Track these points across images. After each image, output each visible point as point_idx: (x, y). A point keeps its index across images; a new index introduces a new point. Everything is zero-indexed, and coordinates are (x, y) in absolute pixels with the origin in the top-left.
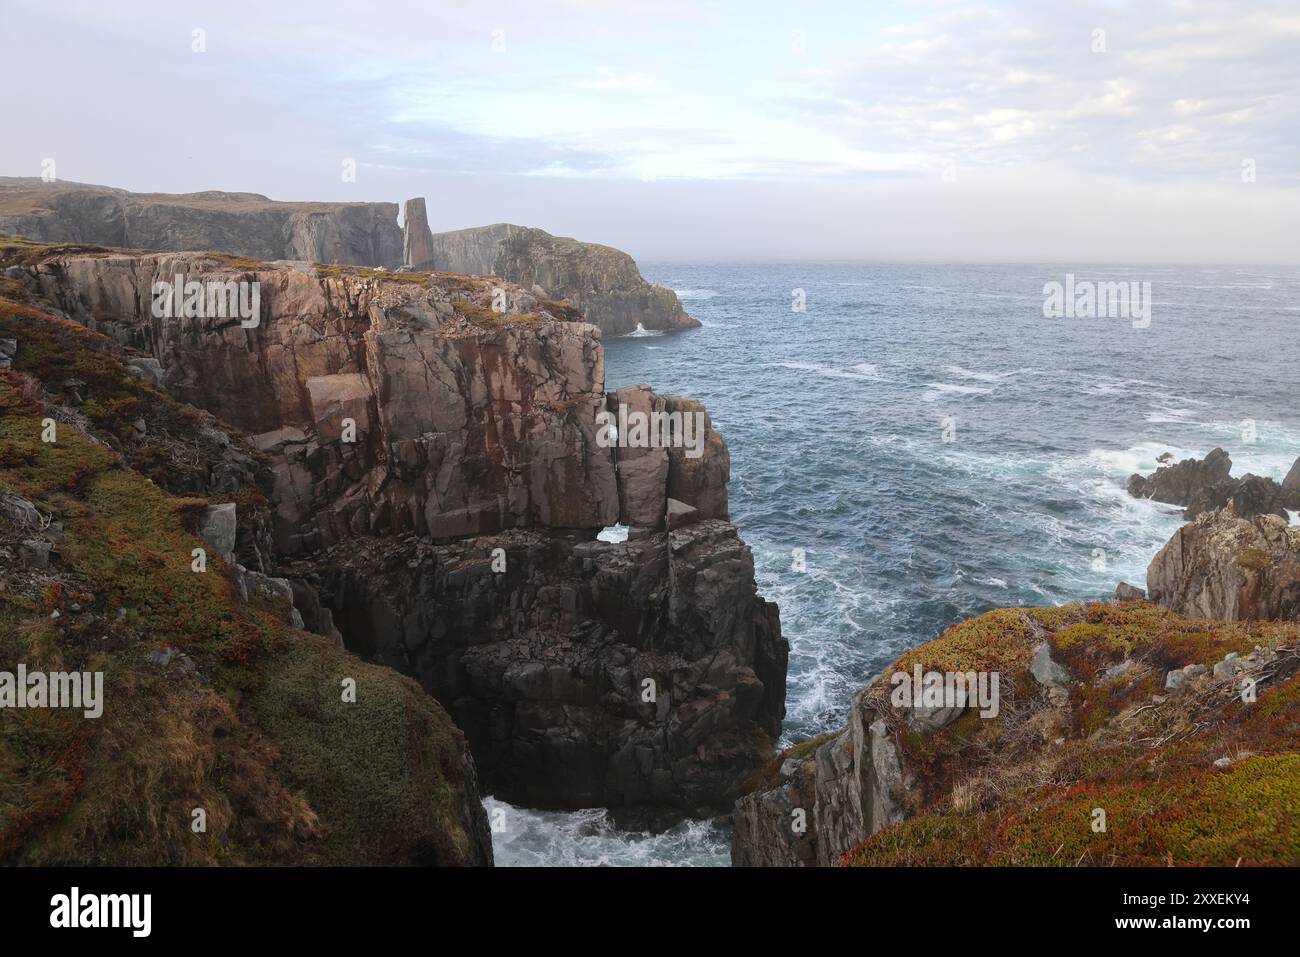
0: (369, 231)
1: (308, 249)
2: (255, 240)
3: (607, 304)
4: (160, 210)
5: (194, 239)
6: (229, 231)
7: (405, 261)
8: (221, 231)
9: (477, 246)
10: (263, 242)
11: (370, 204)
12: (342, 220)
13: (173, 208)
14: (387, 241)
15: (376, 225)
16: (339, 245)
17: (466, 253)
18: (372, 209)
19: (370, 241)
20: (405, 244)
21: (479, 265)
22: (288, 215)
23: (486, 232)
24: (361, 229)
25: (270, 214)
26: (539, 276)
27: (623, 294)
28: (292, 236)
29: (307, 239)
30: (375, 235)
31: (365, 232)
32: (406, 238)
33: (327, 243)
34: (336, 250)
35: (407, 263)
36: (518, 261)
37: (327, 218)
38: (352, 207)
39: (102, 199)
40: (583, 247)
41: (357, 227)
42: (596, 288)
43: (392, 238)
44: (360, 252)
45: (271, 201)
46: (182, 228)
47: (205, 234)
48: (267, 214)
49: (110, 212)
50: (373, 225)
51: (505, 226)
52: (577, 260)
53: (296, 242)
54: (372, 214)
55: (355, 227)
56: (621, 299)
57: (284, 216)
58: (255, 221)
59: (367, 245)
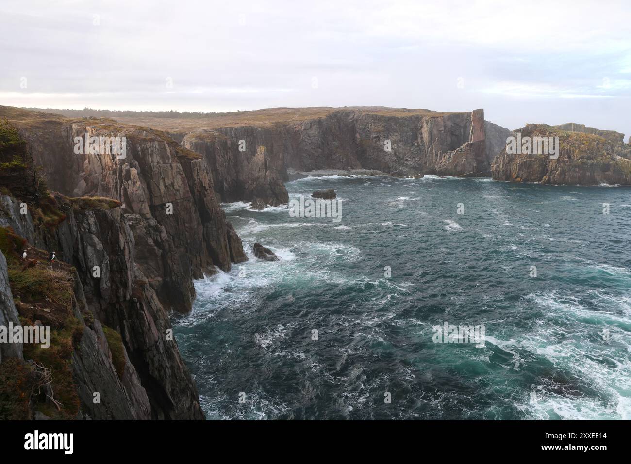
0: (462, 125)
1: (426, 133)
2: (406, 129)
4: (368, 116)
5: (378, 128)
6: (394, 125)
7: (469, 139)
8: (391, 125)
10: (409, 129)
12: (448, 120)
13: (373, 115)
15: (467, 122)
18: (466, 115)
19: (462, 130)
22: (422, 118)
24: (457, 125)
28: (421, 127)
29: (426, 128)
30: (466, 127)
31: (460, 126)
33: (434, 130)
34: (439, 134)
35: (470, 141)
37: (439, 119)
39: (350, 112)
44: (456, 135)
46: (374, 123)
47: (383, 126)
48: (413, 118)
49: (351, 117)
50: (465, 123)
53: (423, 130)
54: (465, 118)
55: (455, 123)
58: (407, 120)
59: (460, 132)
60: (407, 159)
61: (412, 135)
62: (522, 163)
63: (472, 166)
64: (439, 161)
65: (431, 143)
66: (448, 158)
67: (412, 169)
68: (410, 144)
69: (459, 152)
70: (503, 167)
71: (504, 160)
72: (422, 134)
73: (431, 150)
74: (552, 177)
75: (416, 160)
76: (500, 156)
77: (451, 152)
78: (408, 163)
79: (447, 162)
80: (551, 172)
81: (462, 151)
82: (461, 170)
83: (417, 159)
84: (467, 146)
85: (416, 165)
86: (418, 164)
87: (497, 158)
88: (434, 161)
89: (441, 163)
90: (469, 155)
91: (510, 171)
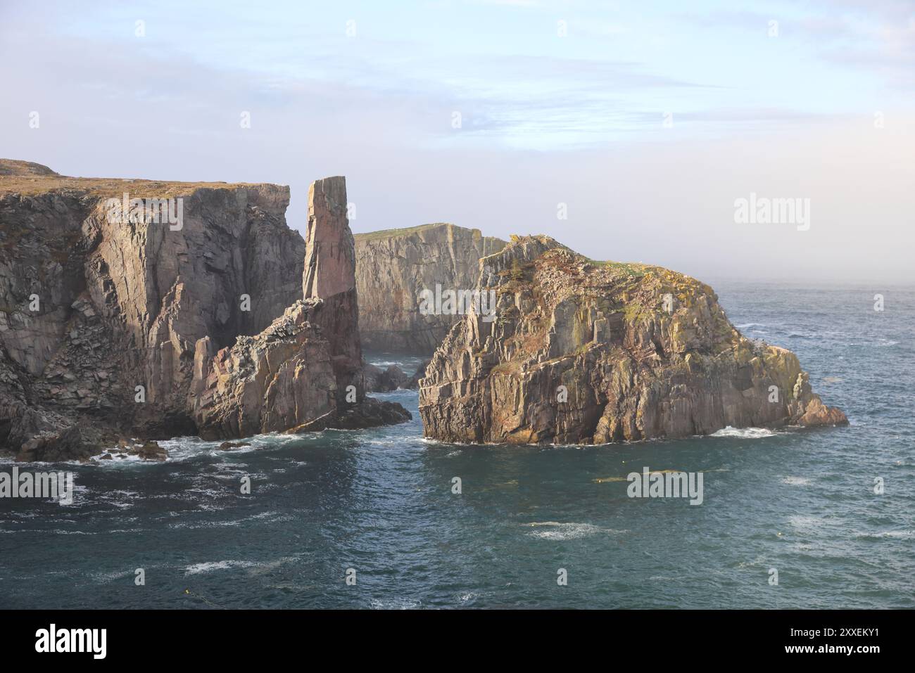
0: (237, 234)
1: (128, 265)
3: (679, 378)
7: (305, 290)
9: (395, 261)
10: (46, 249)
11: (239, 187)
12: (191, 213)
14: (268, 252)
15: (250, 223)
16: (183, 259)
17: (376, 271)
18: (242, 197)
19: (237, 252)
20: (308, 260)
21: (399, 293)
22: (94, 200)
23: (411, 238)
24: (222, 231)
25: (63, 199)
26: (558, 325)
27: (707, 359)
28: (99, 238)
29: (128, 247)
30: (248, 242)
31: (231, 236)
32: (310, 249)
33: (164, 254)
34: (179, 269)
35: (309, 295)
36: (518, 295)
38: (208, 190)
40: (633, 273)
41: (216, 227)
42: (659, 349)
43: (277, 249)
45: (58, 177)
50: (244, 224)
51: (443, 228)
52: (624, 297)
53: (107, 251)
54: (242, 205)
55: (213, 226)
56: (703, 371)
57: (88, 202)
59: (232, 260)
60: (60, 377)
61: (63, 274)
62: (535, 376)
63: (325, 392)
64: (205, 377)
65: (159, 304)
66: (242, 365)
67: (85, 417)
68: (61, 313)
69: (277, 342)
70: (463, 393)
71: (466, 367)
72: (105, 269)
73: (163, 334)
74: (627, 419)
75: (101, 380)
76: (450, 351)
77: (249, 342)
78: (67, 394)
79: (241, 382)
80: (621, 400)
81: (288, 336)
82: (292, 410)
83: (103, 374)
84: (304, 315)
85: (102, 400)
86: (110, 396)
87: (442, 361)
88: (179, 378)
89: (214, 385)
90: (312, 351)
91: (490, 405)
